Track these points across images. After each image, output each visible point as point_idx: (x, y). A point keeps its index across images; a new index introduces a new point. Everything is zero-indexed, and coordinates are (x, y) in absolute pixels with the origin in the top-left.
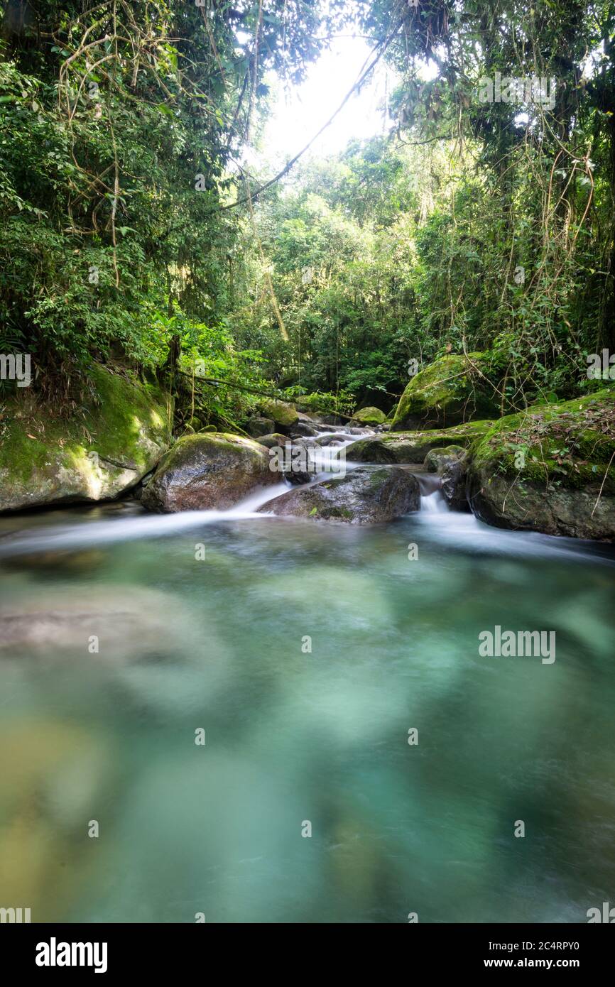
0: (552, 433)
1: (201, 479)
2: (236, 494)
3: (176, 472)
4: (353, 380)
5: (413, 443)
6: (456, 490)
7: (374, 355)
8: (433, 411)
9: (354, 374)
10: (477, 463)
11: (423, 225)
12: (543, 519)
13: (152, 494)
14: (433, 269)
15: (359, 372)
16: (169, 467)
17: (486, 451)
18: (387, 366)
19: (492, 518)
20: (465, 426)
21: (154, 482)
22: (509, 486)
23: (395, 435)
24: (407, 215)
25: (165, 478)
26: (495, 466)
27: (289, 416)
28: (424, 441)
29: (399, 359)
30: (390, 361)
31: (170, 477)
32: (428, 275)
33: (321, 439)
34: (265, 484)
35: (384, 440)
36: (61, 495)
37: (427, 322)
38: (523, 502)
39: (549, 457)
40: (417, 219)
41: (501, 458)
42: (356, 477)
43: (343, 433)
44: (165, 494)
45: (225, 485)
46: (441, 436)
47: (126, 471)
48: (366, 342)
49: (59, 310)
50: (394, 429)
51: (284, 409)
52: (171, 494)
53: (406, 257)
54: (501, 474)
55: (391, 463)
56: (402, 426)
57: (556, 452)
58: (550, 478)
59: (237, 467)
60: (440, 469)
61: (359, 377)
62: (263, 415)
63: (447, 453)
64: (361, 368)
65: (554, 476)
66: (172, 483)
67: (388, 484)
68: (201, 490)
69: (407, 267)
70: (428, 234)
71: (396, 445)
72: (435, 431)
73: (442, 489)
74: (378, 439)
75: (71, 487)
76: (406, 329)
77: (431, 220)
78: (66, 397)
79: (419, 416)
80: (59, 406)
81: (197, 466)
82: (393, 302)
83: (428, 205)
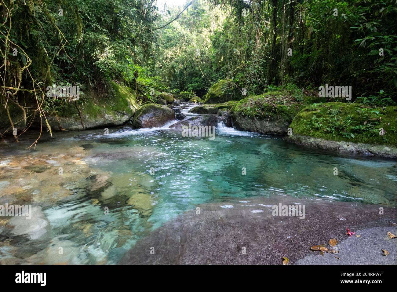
0: (256, 104)
1: (152, 118)
2: (162, 122)
3: (145, 116)
4: (190, 87)
5: (213, 108)
6: (228, 121)
7: (196, 79)
8: (218, 97)
9: (190, 85)
10: (235, 112)
11: (212, 33)
12: (253, 128)
13: (137, 122)
14: (217, 51)
15: (192, 85)
16: (142, 114)
17: (237, 109)
18: (201, 83)
19: (239, 128)
20: (228, 102)
21: (138, 119)
22: (244, 119)
23: (207, 105)
24: (207, 30)
25: (141, 117)
26: (241, 113)
27: (171, 99)
28: (216, 107)
29: (204, 80)
30: (202, 81)
31: (143, 117)
32: (216, 52)
33: (182, 106)
34: (171, 120)
35: (204, 106)
36: (106, 123)
37: (214, 68)
38: (248, 123)
39: (255, 111)
40: (210, 31)
41: (242, 111)
42: (199, 117)
43: (187, 105)
44: (142, 122)
45: (160, 120)
46: (221, 105)
47: (125, 116)
48: (194, 74)
49: (106, 62)
50: (205, 103)
51: (169, 97)
52: (143, 122)
53: (207, 45)
54: (242, 115)
55: (206, 114)
56: (208, 102)
57: (257, 109)
58: (255, 117)
59: (163, 114)
60: (223, 115)
61: (191, 86)
62: (162, 98)
63: (224, 110)
64: (192, 83)
65: (256, 116)
66: (143, 119)
67: (209, 119)
68: (152, 121)
69: (207, 49)
70: (216, 38)
71: (208, 108)
72: (219, 104)
73: (224, 121)
74: (202, 106)
75: (110, 121)
76: (207, 70)
77: (216, 33)
78: (104, 91)
79: (214, 99)
80: (102, 94)
81: (151, 114)
82: (202, 61)
83: (214, 26)
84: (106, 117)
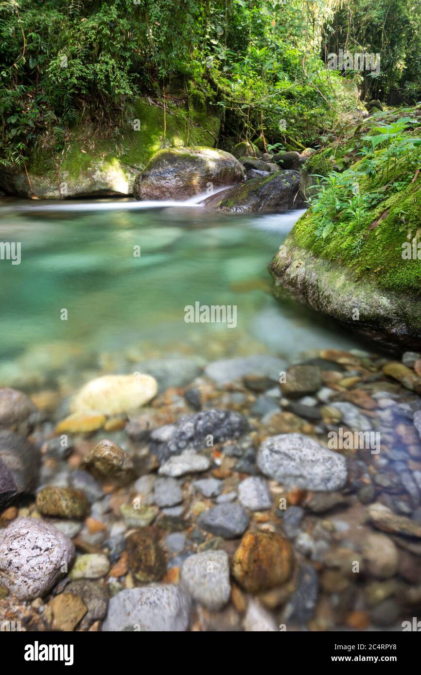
1: (163, 179)
2: (191, 191)
3: (147, 173)
25: (141, 178)
44: (141, 189)
45: (181, 184)
59: (191, 171)
66: (144, 181)
68: (163, 186)
75: (103, 184)
81: (161, 169)
84: (94, 177)
